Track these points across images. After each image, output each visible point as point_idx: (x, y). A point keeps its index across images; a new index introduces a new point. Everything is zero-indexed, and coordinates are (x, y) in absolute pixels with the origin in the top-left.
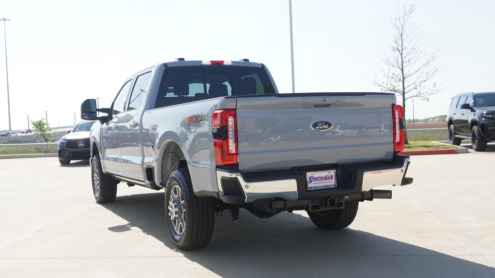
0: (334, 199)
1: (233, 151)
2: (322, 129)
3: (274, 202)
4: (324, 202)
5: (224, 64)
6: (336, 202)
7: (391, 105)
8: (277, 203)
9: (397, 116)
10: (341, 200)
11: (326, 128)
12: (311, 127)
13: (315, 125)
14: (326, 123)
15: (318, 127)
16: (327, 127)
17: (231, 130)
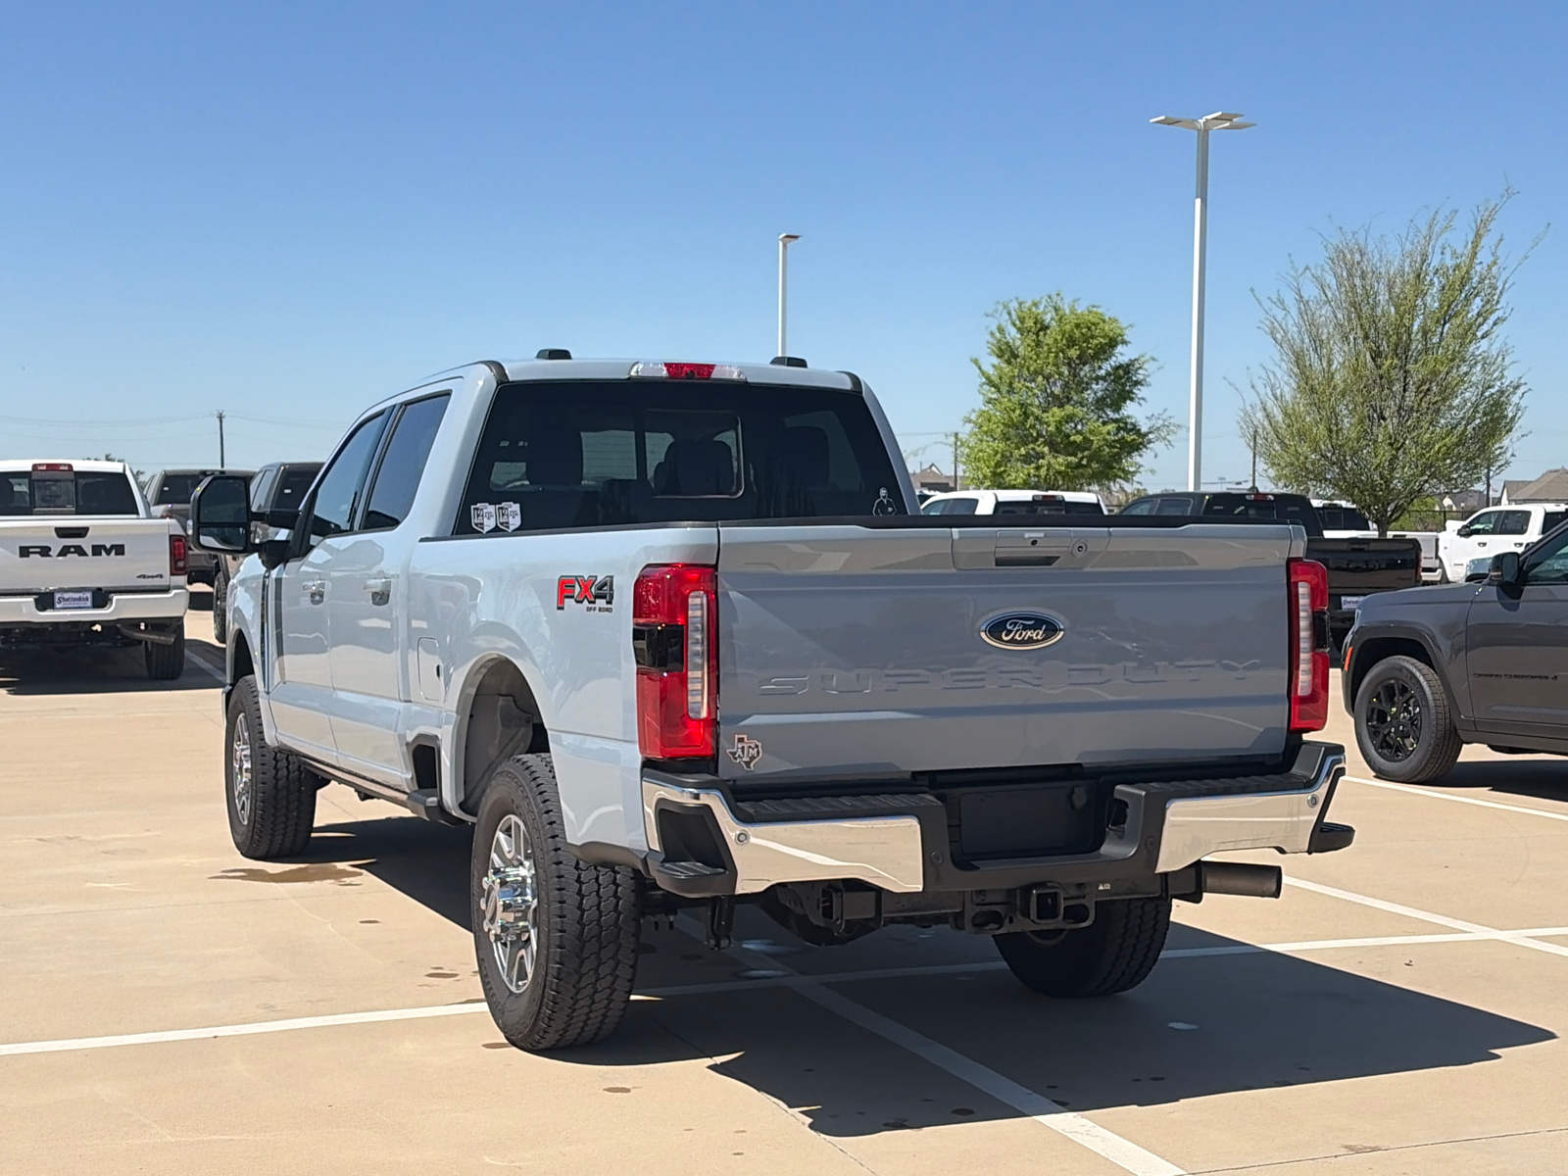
0: (1056, 893)
1: (699, 713)
2: (1023, 642)
3: (840, 894)
4: (1018, 902)
5: (715, 375)
6: (1063, 905)
7: (1284, 563)
8: (848, 896)
9: (1304, 601)
10: (1084, 897)
11: (1038, 641)
12: (983, 635)
13: (996, 629)
14: (1038, 622)
15: (1007, 635)
16: (1039, 637)
17: (699, 636)
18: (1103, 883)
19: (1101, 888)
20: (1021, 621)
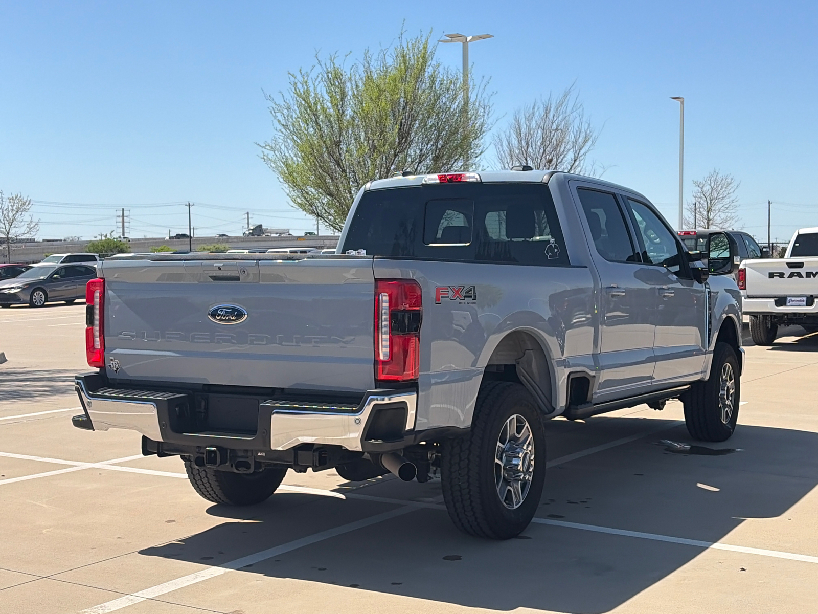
18: (261, 452)
19: (259, 454)
20: (225, 310)
